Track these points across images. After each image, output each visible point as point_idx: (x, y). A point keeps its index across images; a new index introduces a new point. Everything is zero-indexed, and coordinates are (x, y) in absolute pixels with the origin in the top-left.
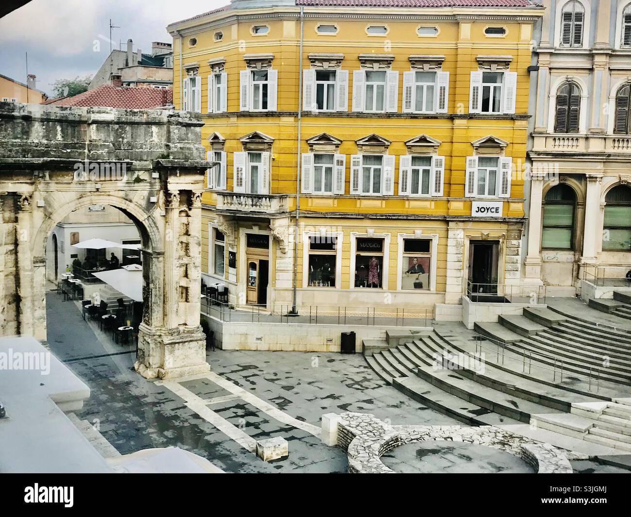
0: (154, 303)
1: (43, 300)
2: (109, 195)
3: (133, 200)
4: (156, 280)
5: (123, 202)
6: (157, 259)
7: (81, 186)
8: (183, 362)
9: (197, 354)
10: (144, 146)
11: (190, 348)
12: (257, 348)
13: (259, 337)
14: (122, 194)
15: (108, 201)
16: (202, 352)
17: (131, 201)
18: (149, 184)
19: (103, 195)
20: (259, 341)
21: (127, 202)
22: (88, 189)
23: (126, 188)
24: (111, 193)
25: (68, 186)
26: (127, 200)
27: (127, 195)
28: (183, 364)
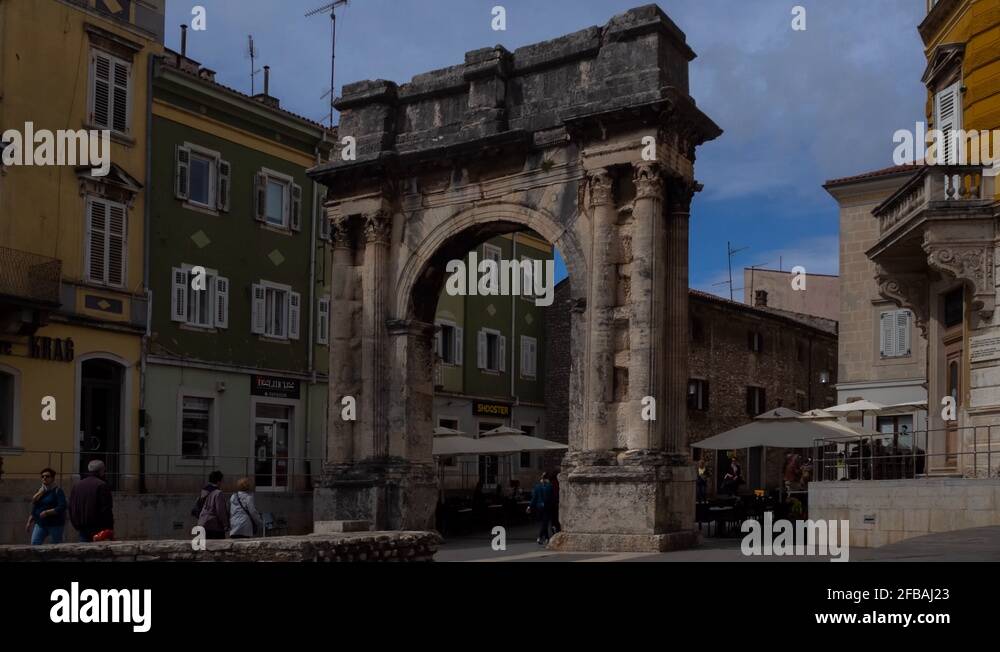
0: (572, 402)
1: (403, 390)
2: (500, 203)
3: (539, 206)
4: (577, 355)
5: (523, 212)
6: (578, 316)
7: (460, 193)
8: (604, 523)
9: (635, 509)
10: (560, 102)
11: (619, 494)
12: (866, 543)
13: (869, 514)
14: (519, 197)
15: (497, 214)
16: (647, 508)
17: (534, 208)
18: (564, 171)
19: (491, 204)
20: (868, 526)
21: (529, 210)
22: (469, 198)
23: (527, 185)
24: (502, 199)
25: (440, 197)
26: (527, 206)
27: (528, 198)
28: (604, 527)
